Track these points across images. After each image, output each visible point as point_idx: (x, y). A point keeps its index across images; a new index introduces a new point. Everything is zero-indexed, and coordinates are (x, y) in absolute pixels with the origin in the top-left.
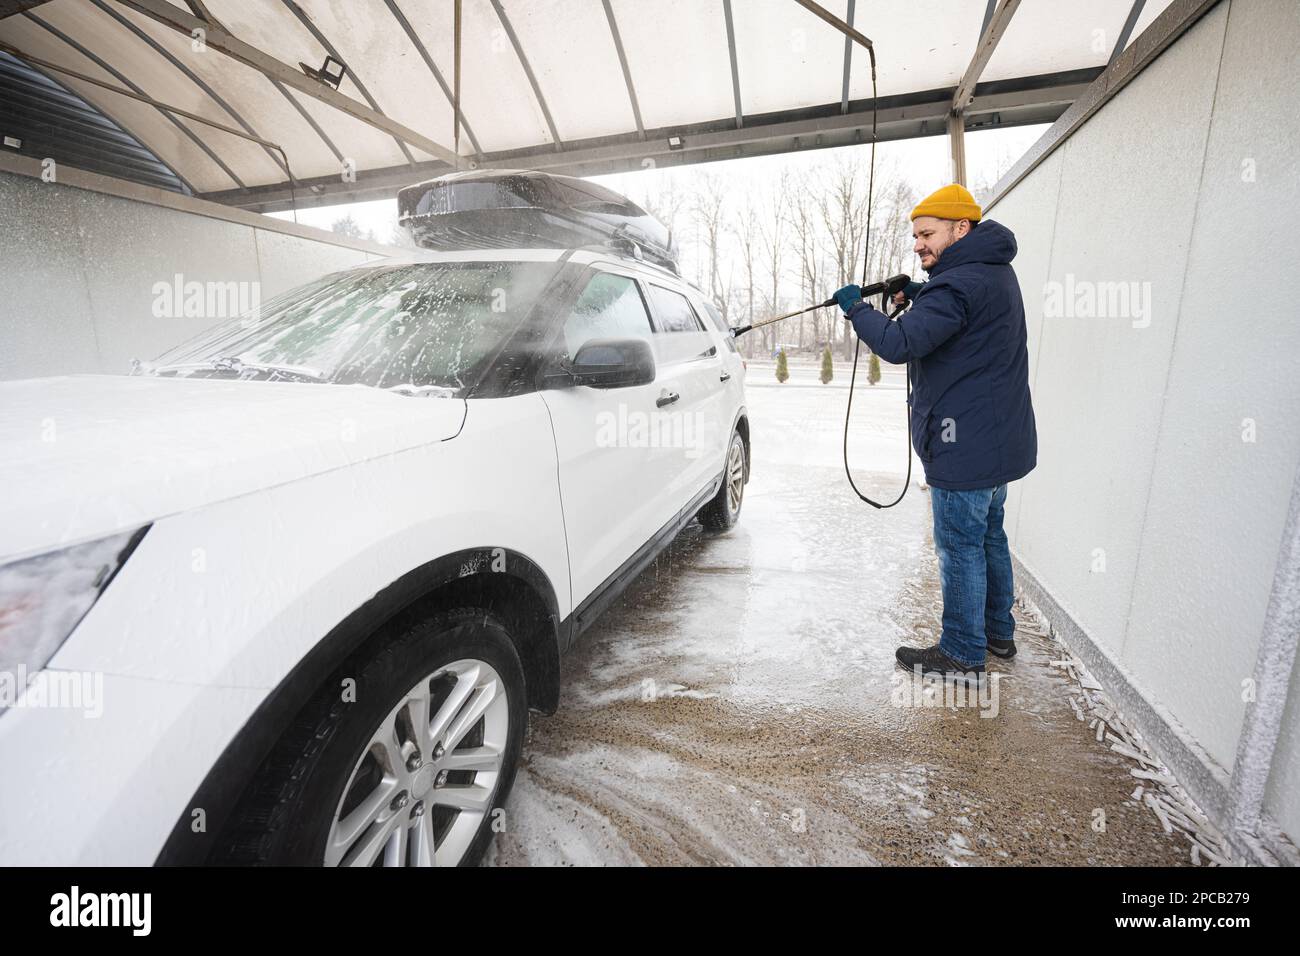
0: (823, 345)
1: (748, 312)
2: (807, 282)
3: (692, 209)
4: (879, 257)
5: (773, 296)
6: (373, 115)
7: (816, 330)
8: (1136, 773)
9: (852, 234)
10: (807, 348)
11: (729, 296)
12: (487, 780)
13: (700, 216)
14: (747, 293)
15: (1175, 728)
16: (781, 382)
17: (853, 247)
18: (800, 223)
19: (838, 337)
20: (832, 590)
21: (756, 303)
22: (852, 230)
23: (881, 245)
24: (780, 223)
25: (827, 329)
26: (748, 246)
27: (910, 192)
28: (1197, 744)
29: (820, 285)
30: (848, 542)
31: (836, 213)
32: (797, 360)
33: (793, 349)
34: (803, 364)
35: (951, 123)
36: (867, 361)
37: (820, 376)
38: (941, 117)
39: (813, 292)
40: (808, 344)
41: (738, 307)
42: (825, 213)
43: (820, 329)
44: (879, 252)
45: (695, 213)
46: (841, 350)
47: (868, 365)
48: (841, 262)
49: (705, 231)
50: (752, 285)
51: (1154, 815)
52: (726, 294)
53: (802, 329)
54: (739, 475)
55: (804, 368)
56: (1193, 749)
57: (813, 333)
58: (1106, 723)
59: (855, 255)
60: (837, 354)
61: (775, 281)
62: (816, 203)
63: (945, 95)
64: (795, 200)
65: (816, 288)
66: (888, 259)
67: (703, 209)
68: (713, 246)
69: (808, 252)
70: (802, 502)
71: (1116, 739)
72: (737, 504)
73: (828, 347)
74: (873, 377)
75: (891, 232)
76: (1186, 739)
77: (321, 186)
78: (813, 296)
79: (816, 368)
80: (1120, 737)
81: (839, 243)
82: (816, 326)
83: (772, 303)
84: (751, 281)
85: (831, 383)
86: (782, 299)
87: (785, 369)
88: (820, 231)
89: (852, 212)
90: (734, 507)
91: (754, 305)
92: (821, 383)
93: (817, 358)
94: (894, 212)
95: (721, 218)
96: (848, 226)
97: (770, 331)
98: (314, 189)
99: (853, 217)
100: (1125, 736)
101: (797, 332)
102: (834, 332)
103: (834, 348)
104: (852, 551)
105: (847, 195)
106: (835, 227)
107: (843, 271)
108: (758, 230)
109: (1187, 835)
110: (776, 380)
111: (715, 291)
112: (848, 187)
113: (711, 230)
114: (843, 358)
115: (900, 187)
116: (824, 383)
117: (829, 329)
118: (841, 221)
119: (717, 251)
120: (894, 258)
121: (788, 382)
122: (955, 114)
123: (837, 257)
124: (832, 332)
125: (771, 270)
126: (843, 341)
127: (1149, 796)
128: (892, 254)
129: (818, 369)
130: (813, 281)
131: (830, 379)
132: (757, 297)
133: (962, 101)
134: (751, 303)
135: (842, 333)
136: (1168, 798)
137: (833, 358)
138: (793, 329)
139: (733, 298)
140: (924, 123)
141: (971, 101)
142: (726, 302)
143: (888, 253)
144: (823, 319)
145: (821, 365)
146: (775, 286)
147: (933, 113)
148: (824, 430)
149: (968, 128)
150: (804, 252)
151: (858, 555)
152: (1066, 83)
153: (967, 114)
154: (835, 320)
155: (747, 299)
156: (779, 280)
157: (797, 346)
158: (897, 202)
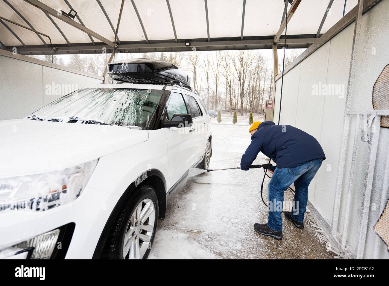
0: (233, 109)
1: (207, 96)
2: (228, 87)
3: (187, 59)
4: (252, 80)
5: (216, 91)
6: (81, 27)
7: (231, 104)
8: (316, 230)
9: (244, 71)
10: (228, 110)
11: (200, 91)
12: (149, 234)
13: (190, 62)
14: (207, 90)
15: (323, 217)
16: (219, 123)
17: (244, 76)
18: (226, 66)
19: (238, 107)
20: (239, 189)
21: (210, 93)
22: (244, 70)
23: (253, 76)
24: (218, 66)
25: (234, 104)
26: (207, 73)
27: (262, 58)
28: (327, 219)
29: (232, 88)
30: (243, 176)
31: (238, 64)
32: (224, 114)
33: (223, 110)
34: (226, 116)
35: (274, 46)
36: (249, 116)
37: (232, 121)
38: (271, 44)
39: (230, 91)
40: (228, 109)
41: (203, 95)
42: (234, 63)
43: (232, 103)
44: (253, 78)
45: (188, 61)
46: (239, 112)
47: (249, 117)
48: (240, 80)
49: (192, 67)
50: (208, 87)
51: (319, 239)
52: (199, 90)
53: (226, 104)
54: (209, 154)
55: (227, 118)
56: (326, 220)
57: (230, 105)
58: (311, 220)
59: (245, 78)
60: (238, 113)
61: (217, 86)
62: (231, 60)
63: (271, 38)
64: (224, 58)
65: (231, 89)
66: (256, 81)
67: (191, 59)
68: (195, 72)
69: (229, 77)
70: (228, 164)
71: (312, 223)
72: (208, 164)
73: (235, 110)
74: (251, 121)
75: (256, 71)
76: (325, 218)
77: (57, 47)
78: (230, 92)
79: (231, 118)
80: (314, 223)
81: (239, 74)
82: (231, 103)
83: (215, 94)
84: (208, 86)
85: (236, 124)
86: (219, 92)
87: (221, 118)
88: (233, 70)
89: (244, 64)
90: (207, 165)
91: (209, 94)
92: (233, 123)
93: (231, 114)
94: (258, 64)
95: (198, 63)
96: (242, 68)
97: (215, 103)
98: (54, 48)
99: (244, 66)
100: (314, 222)
101: (224, 104)
102: (237, 105)
103: (237, 111)
104: (244, 178)
105: (242, 58)
106: (237, 68)
107: (240, 84)
108: (211, 68)
109: (326, 242)
110: (217, 122)
111: (195, 88)
112: (242, 55)
113: (194, 67)
114: (240, 114)
115: (259, 56)
116: (234, 124)
117: (236, 104)
118: (240, 66)
119: (196, 74)
120: (258, 80)
121: (222, 122)
122: (275, 44)
123: (238, 79)
124: (236, 105)
125: (215, 82)
126: (240, 108)
127: (318, 235)
128: (257, 79)
129: (232, 118)
130: (230, 87)
131: (236, 122)
132: (210, 91)
133: (277, 40)
134: (208, 93)
135: (240, 105)
136: (323, 235)
137: (237, 114)
138: (223, 103)
139: (201, 91)
140: (266, 45)
141: (279, 40)
142: (199, 93)
143: (256, 78)
144: (233, 100)
145: (233, 117)
146: (217, 88)
147: (268, 43)
148: (235, 140)
149: (279, 48)
150: (227, 76)
151: (246, 179)
152: (306, 38)
153: (278, 44)
154: (238, 101)
155: (207, 92)
156: (218, 86)
157: (224, 109)
158: (259, 61)
